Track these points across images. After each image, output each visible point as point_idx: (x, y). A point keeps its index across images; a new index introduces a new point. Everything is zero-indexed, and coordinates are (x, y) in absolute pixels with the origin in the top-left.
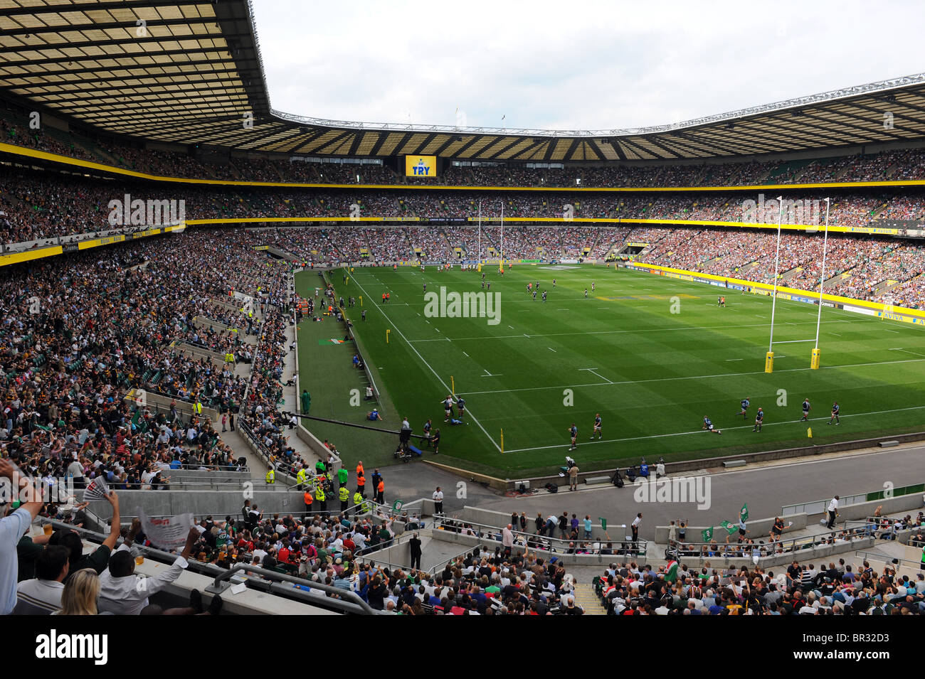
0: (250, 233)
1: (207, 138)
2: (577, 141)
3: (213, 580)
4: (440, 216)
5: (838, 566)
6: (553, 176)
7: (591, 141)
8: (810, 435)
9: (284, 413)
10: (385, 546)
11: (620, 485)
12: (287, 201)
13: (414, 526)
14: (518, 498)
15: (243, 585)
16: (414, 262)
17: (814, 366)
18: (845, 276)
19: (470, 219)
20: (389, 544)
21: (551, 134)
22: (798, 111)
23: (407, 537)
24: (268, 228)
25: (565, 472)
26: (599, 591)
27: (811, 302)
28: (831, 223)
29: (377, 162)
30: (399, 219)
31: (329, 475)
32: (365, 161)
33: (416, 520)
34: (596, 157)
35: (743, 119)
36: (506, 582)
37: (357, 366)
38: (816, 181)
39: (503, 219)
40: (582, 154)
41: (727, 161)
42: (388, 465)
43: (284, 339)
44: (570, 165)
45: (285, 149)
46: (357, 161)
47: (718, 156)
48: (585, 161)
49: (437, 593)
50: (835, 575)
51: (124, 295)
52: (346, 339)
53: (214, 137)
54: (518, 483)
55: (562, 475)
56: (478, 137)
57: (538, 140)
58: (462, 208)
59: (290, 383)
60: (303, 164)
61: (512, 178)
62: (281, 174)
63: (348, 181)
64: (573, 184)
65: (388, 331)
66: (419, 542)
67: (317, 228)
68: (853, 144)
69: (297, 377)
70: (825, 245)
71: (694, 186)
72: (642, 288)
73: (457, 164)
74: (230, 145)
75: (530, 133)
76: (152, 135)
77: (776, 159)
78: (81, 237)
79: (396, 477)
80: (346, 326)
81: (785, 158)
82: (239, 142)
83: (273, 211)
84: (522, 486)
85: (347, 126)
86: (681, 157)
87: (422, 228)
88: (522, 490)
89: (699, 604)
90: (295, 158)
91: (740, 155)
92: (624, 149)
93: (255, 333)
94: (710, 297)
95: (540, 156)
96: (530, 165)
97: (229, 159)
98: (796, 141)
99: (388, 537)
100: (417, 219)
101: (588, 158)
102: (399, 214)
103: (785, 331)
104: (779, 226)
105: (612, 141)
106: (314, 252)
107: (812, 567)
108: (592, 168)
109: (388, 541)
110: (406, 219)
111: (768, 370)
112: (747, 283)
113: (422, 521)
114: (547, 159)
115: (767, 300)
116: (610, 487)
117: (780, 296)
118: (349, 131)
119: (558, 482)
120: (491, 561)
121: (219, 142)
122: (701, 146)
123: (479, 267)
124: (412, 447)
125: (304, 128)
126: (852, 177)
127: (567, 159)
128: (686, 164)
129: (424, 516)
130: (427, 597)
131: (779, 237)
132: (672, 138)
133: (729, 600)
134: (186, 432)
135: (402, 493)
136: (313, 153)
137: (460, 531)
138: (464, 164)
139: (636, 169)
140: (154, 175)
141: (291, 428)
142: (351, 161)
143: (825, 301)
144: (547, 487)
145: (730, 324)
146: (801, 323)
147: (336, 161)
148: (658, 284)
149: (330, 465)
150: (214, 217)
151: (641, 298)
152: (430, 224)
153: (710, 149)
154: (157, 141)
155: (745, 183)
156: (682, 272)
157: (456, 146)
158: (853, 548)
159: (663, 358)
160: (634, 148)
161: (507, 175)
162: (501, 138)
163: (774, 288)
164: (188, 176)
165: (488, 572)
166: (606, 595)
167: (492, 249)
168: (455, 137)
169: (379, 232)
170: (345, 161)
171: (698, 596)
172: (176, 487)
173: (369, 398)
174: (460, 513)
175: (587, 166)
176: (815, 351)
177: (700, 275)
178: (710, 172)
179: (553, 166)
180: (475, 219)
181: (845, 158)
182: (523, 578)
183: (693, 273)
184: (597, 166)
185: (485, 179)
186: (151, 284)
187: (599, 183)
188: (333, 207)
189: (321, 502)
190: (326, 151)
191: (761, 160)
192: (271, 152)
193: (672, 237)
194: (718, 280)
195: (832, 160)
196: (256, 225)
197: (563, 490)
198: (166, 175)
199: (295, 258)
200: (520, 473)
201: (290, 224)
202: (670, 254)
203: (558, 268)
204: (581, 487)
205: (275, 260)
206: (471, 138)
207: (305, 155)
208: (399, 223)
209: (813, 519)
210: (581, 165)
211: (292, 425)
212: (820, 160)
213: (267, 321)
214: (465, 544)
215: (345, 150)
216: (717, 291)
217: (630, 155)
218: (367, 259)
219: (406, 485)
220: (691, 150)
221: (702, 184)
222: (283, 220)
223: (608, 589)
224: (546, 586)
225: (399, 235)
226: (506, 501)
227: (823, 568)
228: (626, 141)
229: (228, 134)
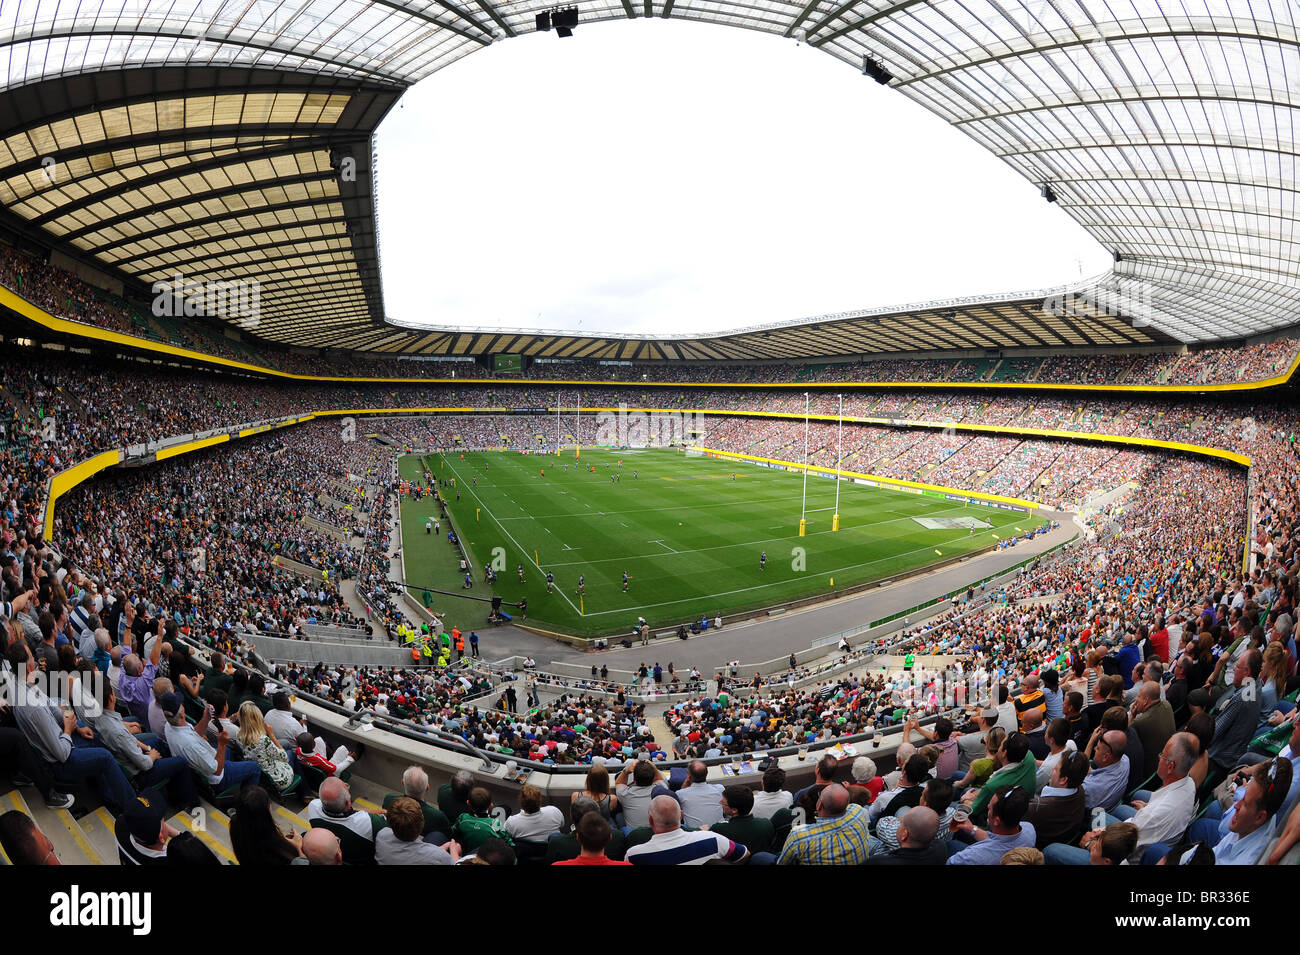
0: (363, 422)
1: (335, 342)
2: (643, 343)
3: (348, 719)
4: (523, 406)
5: (849, 678)
6: (623, 372)
7: (655, 343)
8: (832, 584)
9: (393, 583)
10: (485, 694)
11: (684, 638)
12: (393, 395)
13: (509, 679)
14: (598, 653)
15: (371, 725)
16: (501, 449)
17: (835, 529)
18: (855, 456)
19: (550, 410)
20: (489, 693)
21: (621, 337)
22: (815, 326)
23: (502, 688)
24: (377, 418)
25: (637, 630)
26: (669, 722)
27: (832, 477)
28: (844, 414)
29: (470, 360)
30: (488, 409)
31: (434, 635)
32: (460, 359)
33: (510, 674)
34: (660, 357)
35: (776, 330)
36: (590, 720)
37: (452, 542)
38: (832, 381)
39: (579, 409)
40: (647, 354)
41: (765, 363)
42: (483, 628)
43: (390, 517)
44: (637, 363)
45: (395, 350)
46: (453, 359)
47: (759, 359)
48: (650, 360)
49: (533, 731)
50: (846, 686)
51: (269, 476)
52: (442, 517)
53: (340, 341)
54: (597, 641)
55: (635, 633)
56: (558, 338)
57: (610, 341)
58: (543, 400)
59: (396, 555)
60: (408, 362)
61: (588, 373)
62: (389, 371)
63: (444, 376)
64: (639, 379)
65: (478, 510)
66: (514, 691)
67: (418, 417)
68: (855, 354)
69: (401, 550)
70: (841, 431)
71: (741, 382)
72: (701, 469)
73: (539, 361)
74: (352, 347)
75: (603, 335)
76: (295, 341)
77: (803, 362)
78: (241, 426)
79: (491, 638)
80: (442, 506)
81: (809, 362)
82: (359, 345)
83: (382, 403)
84: (601, 644)
85: (446, 330)
86: (729, 359)
87: (508, 417)
88: (601, 646)
89: (746, 721)
90: (402, 358)
91: (775, 358)
92: (683, 350)
93: (366, 511)
94: (758, 476)
95: (612, 354)
96: (602, 363)
97: (349, 359)
98: (816, 349)
99: (487, 687)
100: (504, 409)
101: (653, 357)
102: (489, 405)
103: (814, 502)
104: (807, 416)
105: (673, 343)
106: (415, 439)
107: (831, 682)
108: (656, 366)
109: (488, 690)
110: (494, 409)
111: (802, 534)
112: (784, 463)
113: (516, 675)
114: (618, 358)
115: (799, 476)
116: (677, 639)
117: (810, 473)
118: (448, 334)
119: (632, 639)
120: (577, 705)
121: (343, 345)
122: (745, 350)
123: (558, 452)
124: (502, 613)
125: (410, 331)
126: (856, 378)
127: (634, 358)
128: (734, 364)
129: (517, 670)
130: (523, 734)
131: (807, 425)
132: (722, 343)
133: (771, 716)
134: (317, 594)
135: (497, 651)
136: (416, 353)
137: (548, 682)
138: (545, 361)
139: (693, 367)
140: (294, 374)
141: (399, 594)
142: (448, 359)
143: (842, 476)
144: (622, 643)
145: (772, 498)
146: (825, 494)
147: (436, 359)
148: (715, 466)
149: (434, 627)
150: (335, 408)
151: (701, 478)
152: (515, 413)
153: (752, 353)
154: (298, 347)
155: (780, 380)
156: (733, 454)
157: (539, 345)
158: (860, 664)
159: (718, 529)
160: (691, 350)
161: (583, 371)
162: (578, 339)
163: (805, 466)
164: (318, 375)
165: (575, 714)
166: (674, 724)
167: (570, 436)
168: (538, 338)
169: (471, 421)
170: (443, 359)
171: (746, 716)
172: (314, 639)
173: (464, 569)
174: (547, 667)
175: (653, 363)
176: (836, 516)
177: (748, 457)
178: (753, 371)
179: (623, 363)
180: (554, 409)
181: (850, 364)
182: (605, 716)
183: (742, 455)
184: (661, 364)
185: (563, 374)
186: (288, 466)
187: (663, 379)
188: (431, 399)
189: (429, 657)
190: (428, 350)
191: (791, 363)
192: (383, 353)
193: (725, 425)
194: (762, 461)
195: (842, 365)
196: (367, 415)
197: (636, 645)
198: (302, 374)
199: (399, 444)
200: (599, 633)
201: (395, 414)
202: (723, 439)
203: (628, 452)
204: (652, 641)
205: (382, 446)
206: (552, 339)
207: (410, 355)
208: (487, 413)
209: (833, 647)
210: (647, 363)
211: (399, 592)
212: (834, 365)
213: (376, 500)
214: (554, 692)
215: (443, 350)
216: (762, 470)
217: (687, 356)
218: (460, 445)
219: (500, 645)
220: (737, 353)
221: (747, 381)
222: (390, 411)
223: (675, 719)
224: (624, 721)
225: (487, 423)
226: (588, 656)
227: (839, 682)
228: (684, 344)
229: (350, 338)
